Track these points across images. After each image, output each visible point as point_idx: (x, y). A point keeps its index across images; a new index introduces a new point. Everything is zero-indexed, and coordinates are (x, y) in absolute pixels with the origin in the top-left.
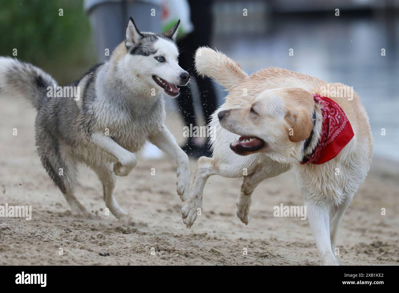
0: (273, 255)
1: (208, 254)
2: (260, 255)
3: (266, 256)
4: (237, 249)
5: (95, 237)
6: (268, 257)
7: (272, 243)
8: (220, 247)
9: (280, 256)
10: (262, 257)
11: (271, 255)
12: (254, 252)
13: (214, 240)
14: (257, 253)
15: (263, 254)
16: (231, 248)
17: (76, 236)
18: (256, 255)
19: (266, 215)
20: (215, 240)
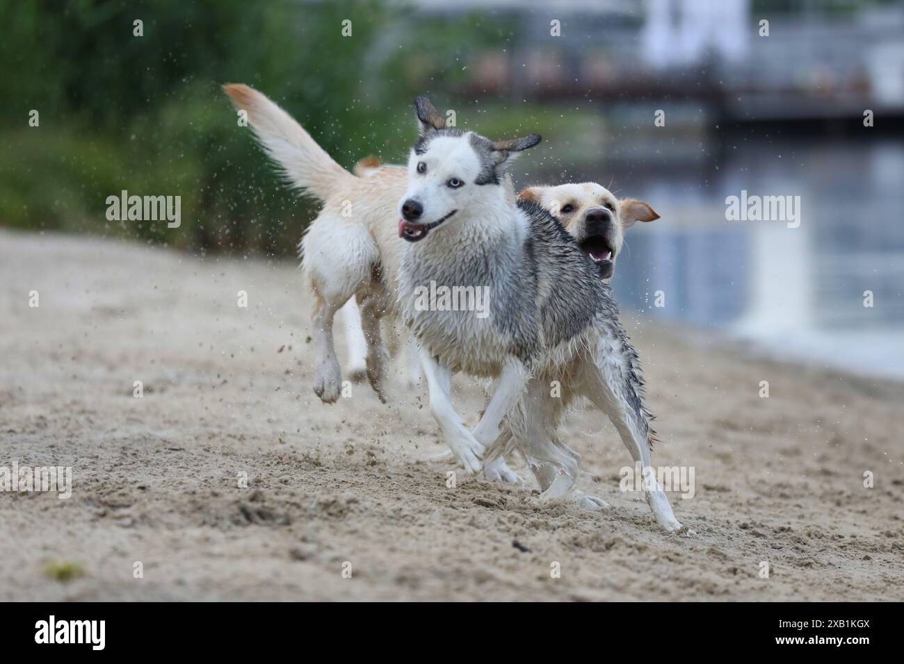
0: (820, 563)
1: (705, 558)
2: (796, 562)
3: (808, 565)
4: (754, 550)
5: (504, 520)
6: (813, 566)
7: (812, 542)
8: (723, 546)
9: (834, 566)
10: (801, 565)
11: (817, 563)
12: (784, 556)
13: (707, 534)
14: (791, 558)
15: (802, 561)
16: (743, 548)
17: (473, 517)
18: (789, 562)
19: (787, 491)
20: (711, 534)
